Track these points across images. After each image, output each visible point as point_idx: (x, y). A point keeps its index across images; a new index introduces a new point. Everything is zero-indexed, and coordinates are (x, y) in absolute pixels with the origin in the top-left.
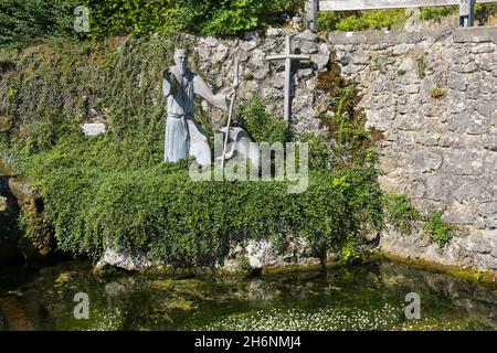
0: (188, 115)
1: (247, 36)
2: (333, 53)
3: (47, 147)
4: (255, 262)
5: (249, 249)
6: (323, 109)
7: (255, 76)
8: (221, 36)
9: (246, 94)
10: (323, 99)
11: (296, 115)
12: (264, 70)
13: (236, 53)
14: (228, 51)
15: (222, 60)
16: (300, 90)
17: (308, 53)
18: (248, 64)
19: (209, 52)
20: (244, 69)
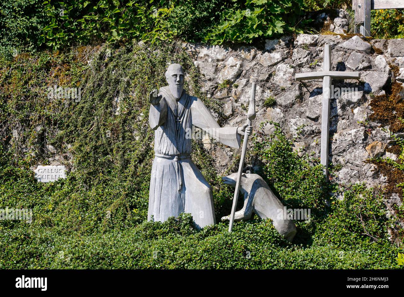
0: (182, 155)
1: (270, 44)
7: (279, 101)
8: (232, 45)
9: (265, 127)
10: (378, 135)
11: (338, 158)
12: (292, 93)
13: (253, 69)
14: (241, 66)
15: (232, 78)
16: (344, 121)
17: (356, 69)
18: (269, 85)
19: (215, 67)
20: (263, 91)
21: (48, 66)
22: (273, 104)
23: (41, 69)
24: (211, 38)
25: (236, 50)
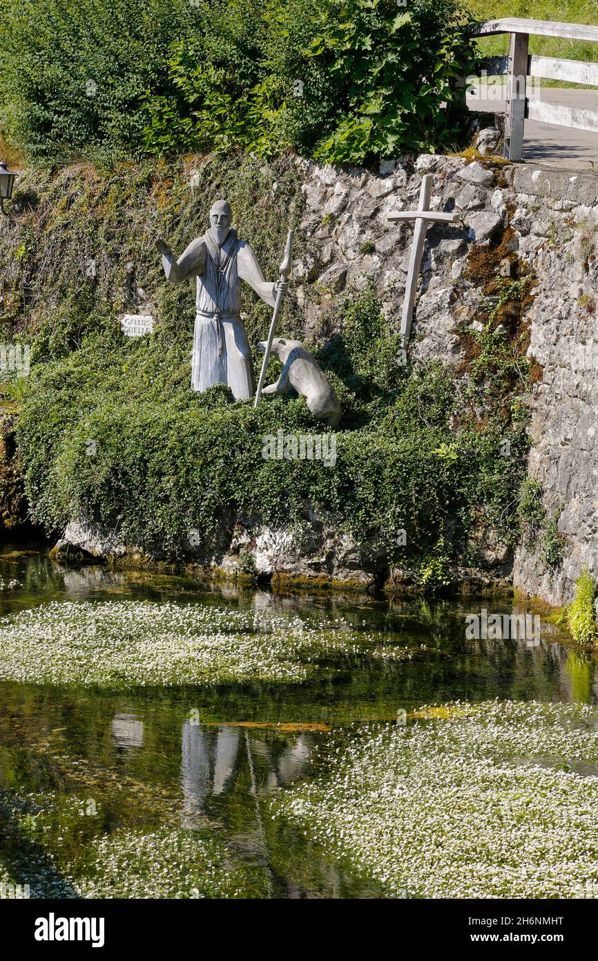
0: (224, 313)
1: (385, 166)
2: (511, 208)
3: (61, 353)
4: (262, 563)
5: (259, 541)
6: (464, 316)
7: (377, 247)
8: (345, 167)
9: (358, 280)
10: (469, 298)
11: (423, 325)
12: (393, 237)
13: (358, 200)
14: (347, 195)
15: (336, 211)
16: (436, 278)
17: (464, 208)
18: (373, 223)
19: (322, 195)
20: (363, 232)
21: (149, 182)
22: (371, 250)
23: (142, 184)
24: (322, 155)
25: (348, 173)
